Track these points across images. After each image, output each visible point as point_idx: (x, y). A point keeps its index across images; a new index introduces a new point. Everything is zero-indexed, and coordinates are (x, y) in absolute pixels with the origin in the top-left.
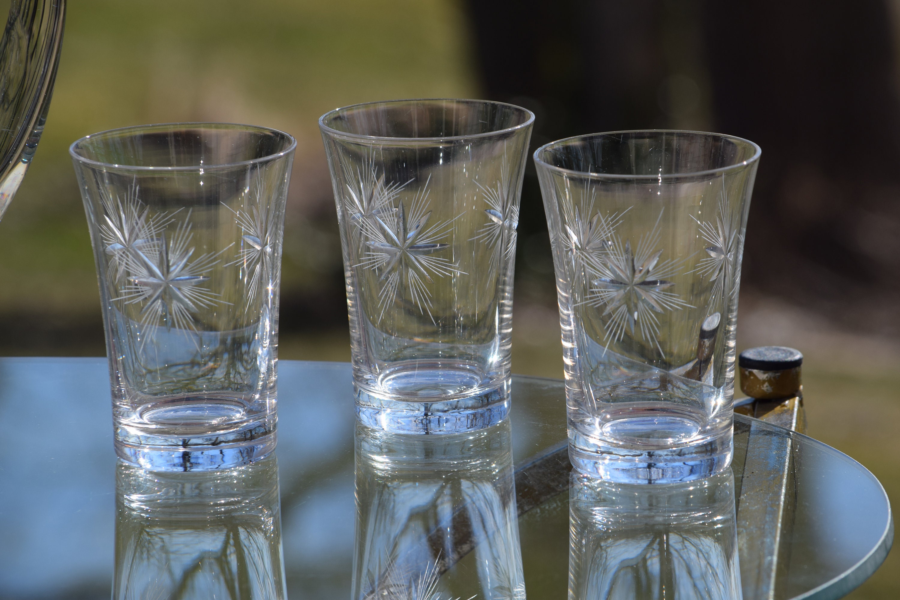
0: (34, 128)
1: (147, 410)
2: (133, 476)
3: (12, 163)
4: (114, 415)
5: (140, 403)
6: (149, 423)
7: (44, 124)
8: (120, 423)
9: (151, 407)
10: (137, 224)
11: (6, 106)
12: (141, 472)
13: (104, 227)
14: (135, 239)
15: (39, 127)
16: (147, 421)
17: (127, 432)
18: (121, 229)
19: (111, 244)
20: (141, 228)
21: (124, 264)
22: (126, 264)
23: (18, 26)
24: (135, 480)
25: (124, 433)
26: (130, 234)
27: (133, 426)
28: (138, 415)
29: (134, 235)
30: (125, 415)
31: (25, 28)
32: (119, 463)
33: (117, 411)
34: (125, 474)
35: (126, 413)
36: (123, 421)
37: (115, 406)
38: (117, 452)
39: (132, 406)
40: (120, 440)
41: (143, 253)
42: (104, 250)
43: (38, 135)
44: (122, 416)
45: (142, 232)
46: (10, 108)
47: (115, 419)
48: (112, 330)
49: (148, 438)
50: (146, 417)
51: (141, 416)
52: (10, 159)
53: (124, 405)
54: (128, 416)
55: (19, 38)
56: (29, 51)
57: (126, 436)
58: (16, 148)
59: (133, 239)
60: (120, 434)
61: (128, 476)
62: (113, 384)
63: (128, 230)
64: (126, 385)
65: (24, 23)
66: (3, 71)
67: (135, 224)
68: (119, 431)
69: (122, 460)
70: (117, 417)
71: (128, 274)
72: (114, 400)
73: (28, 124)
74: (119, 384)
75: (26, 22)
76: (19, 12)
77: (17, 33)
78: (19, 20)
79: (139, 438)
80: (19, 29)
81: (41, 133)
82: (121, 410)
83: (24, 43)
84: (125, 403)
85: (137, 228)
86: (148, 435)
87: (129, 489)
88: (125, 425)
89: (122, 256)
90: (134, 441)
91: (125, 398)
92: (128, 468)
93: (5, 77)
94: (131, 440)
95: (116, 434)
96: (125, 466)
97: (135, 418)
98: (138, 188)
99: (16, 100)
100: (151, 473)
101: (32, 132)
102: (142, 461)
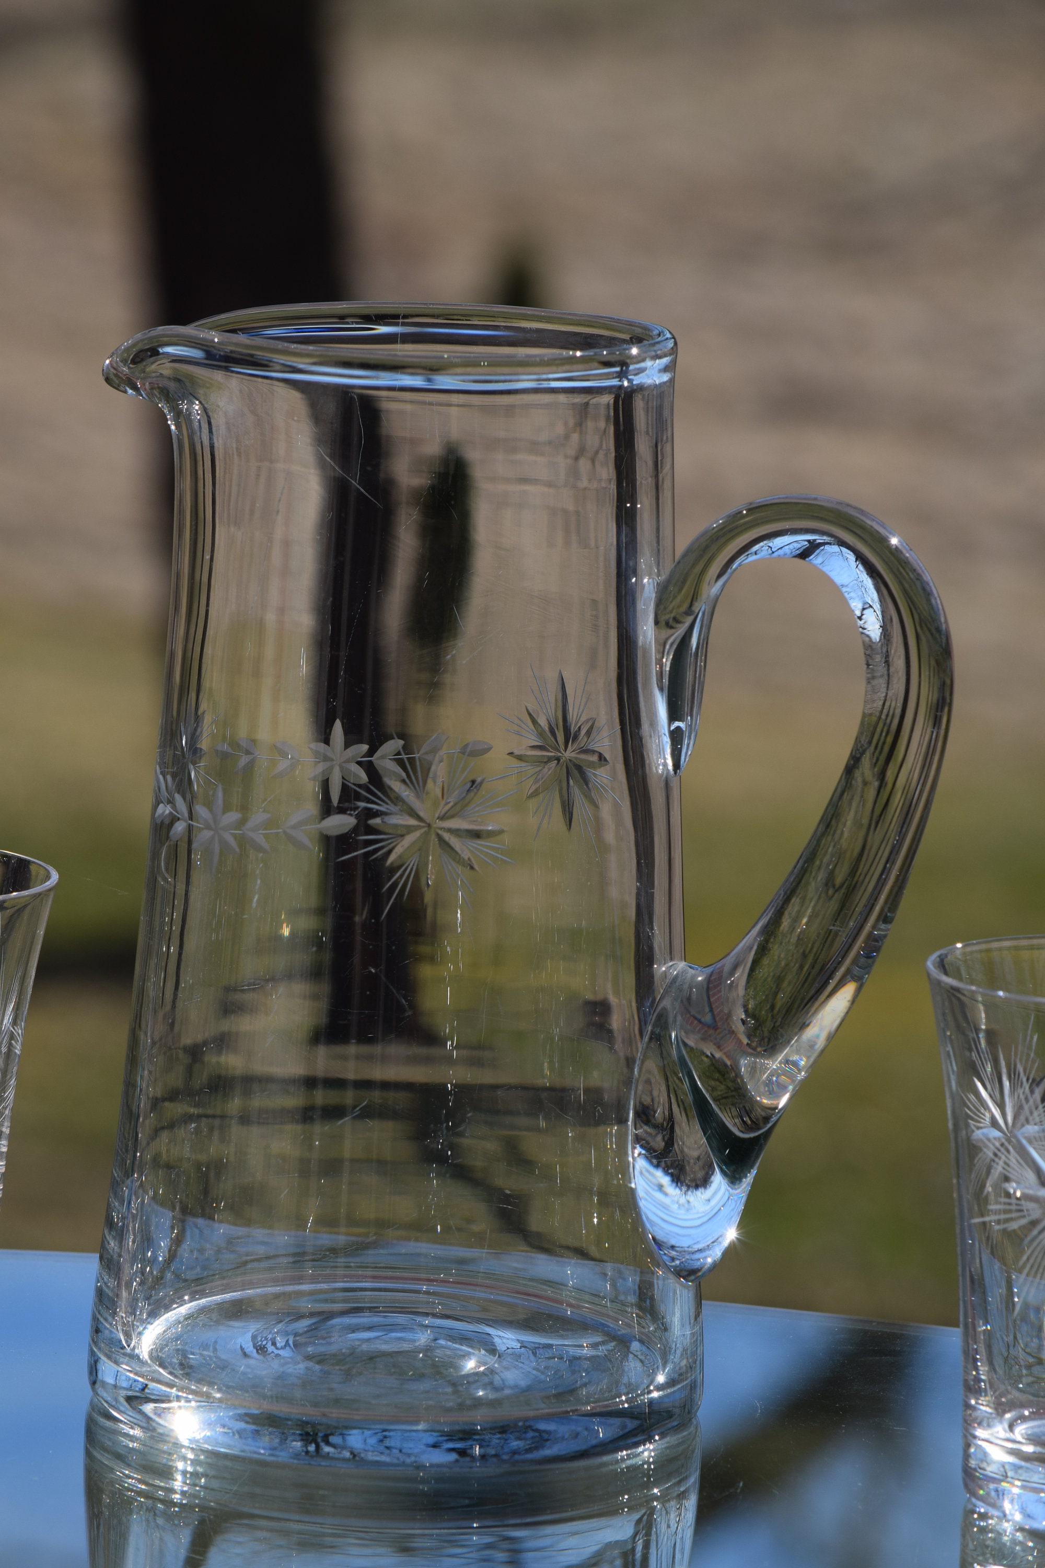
0: (874, 927)
1: (1024, 1419)
2: (991, 1531)
3: (833, 983)
4: (965, 1421)
5: (1011, 1406)
6: (1024, 1441)
7: (890, 922)
8: (975, 1437)
9: (1029, 1416)
10: (1027, 1100)
11: (831, 892)
12: (1007, 1527)
13: (972, 1097)
14: (1023, 1126)
15: (883, 926)
16: (1019, 1438)
17: (985, 1454)
18: (1001, 1106)
19: (981, 1128)
20: (1033, 1108)
21: (1001, 1163)
22: (1005, 1163)
23: (866, 762)
24: (994, 1540)
25: (980, 1456)
26: (1015, 1118)
27: (996, 1444)
28: (1006, 1426)
29: (1022, 1118)
30: (985, 1424)
31: (876, 769)
32: (970, 1507)
33: (970, 1415)
34: (980, 1527)
35: (986, 1419)
36: (980, 1433)
37: (968, 1406)
38: (966, 1486)
39: (996, 1409)
40: (973, 1466)
41: (1035, 1148)
42: (968, 1138)
43: (877, 939)
44: (980, 1424)
45: (1036, 1113)
46: (836, 895)
47: (966, 1430)
48: (972, 1281)
49: (1020, 1467)
50: (1021, 1430)
51: (1011, 1427)
52: (830, 977)
53: (982, 1405)
54: (989, 1426)
55: (865, 783)
56: (876, 809)
57: (982, 1461)
58: (842, 958)
59: (1019, 1125)
60: (973, 1456)
61: (983, 1530)
62: (966, 1367)
63: (1014, 1107)
64: (988, 1372)
65: (874, 760)
66: (833, 835)
67: (1023, 1101)
68: (972, 1450)
69: (974, 1500)
70: (970, 1425)
71: (1007, 1179)
72: (966, 1396)
73: (865, 920)
74: (976, 1368)
75: (878, 759)
76: (870, 743)
77: (863, 774)
78: (868, 755)
79: (1003, 1467)
80: (866, 769)
81: (885, 936)
82: (977, 1414)
83: (871, 793)
84: (984, 1403)
85: (1026, 1107)
86: (1023, 1463)
87: (984, 1554)
88: (983, 1440)
89: (999, 1150)
90: (996, 1471)
91: (986, 1395)
92: (983, 1517)
93: (834, 846)
94: (991, 1470)
95: (967, 1456)
96: (980, 1514)
97: (1000, 1430)
98: (1035, 1038)
99: (846, 885)
100: (1021, 1529)
101: (870, 934)
102: (1007, 1506)
